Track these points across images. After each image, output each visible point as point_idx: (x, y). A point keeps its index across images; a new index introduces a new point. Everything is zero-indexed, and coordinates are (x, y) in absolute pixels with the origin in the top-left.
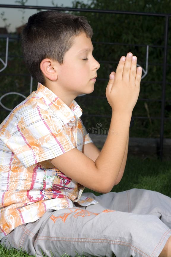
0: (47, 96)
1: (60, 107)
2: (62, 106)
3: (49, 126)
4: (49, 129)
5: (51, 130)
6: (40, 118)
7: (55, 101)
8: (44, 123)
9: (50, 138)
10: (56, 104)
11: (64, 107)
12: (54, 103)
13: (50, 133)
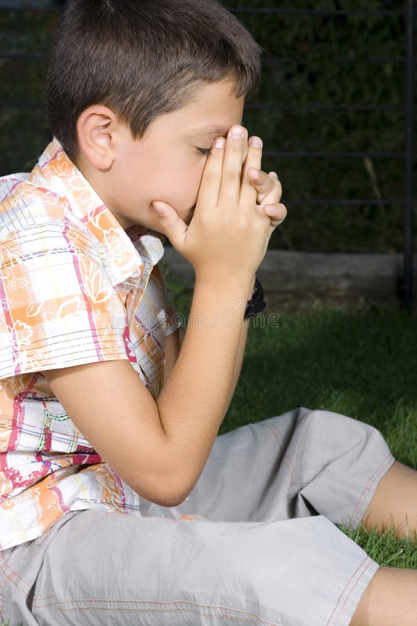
0: (76, 194)
1: (107, 235)
2: (112, 232)
3: (81, 274)
4: (80, 281)
5: (85, 287)
6: (67, 247)
7: (94, 216)
8: (74, 263)
9: (78, 307)
10: (97, 225)
11: (118, 235)
12: (91, 219)
13: (81, 293)
